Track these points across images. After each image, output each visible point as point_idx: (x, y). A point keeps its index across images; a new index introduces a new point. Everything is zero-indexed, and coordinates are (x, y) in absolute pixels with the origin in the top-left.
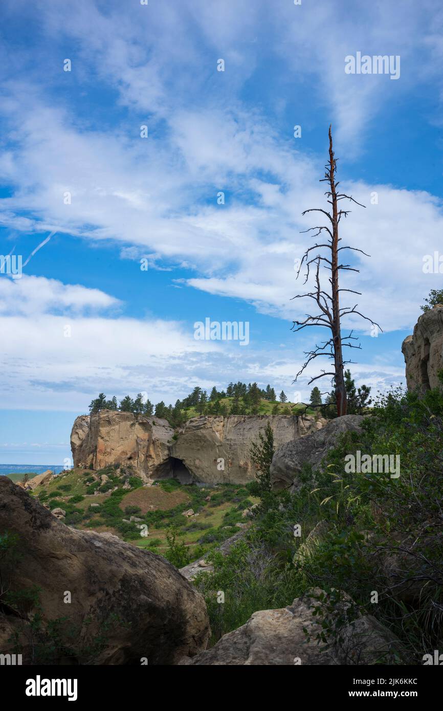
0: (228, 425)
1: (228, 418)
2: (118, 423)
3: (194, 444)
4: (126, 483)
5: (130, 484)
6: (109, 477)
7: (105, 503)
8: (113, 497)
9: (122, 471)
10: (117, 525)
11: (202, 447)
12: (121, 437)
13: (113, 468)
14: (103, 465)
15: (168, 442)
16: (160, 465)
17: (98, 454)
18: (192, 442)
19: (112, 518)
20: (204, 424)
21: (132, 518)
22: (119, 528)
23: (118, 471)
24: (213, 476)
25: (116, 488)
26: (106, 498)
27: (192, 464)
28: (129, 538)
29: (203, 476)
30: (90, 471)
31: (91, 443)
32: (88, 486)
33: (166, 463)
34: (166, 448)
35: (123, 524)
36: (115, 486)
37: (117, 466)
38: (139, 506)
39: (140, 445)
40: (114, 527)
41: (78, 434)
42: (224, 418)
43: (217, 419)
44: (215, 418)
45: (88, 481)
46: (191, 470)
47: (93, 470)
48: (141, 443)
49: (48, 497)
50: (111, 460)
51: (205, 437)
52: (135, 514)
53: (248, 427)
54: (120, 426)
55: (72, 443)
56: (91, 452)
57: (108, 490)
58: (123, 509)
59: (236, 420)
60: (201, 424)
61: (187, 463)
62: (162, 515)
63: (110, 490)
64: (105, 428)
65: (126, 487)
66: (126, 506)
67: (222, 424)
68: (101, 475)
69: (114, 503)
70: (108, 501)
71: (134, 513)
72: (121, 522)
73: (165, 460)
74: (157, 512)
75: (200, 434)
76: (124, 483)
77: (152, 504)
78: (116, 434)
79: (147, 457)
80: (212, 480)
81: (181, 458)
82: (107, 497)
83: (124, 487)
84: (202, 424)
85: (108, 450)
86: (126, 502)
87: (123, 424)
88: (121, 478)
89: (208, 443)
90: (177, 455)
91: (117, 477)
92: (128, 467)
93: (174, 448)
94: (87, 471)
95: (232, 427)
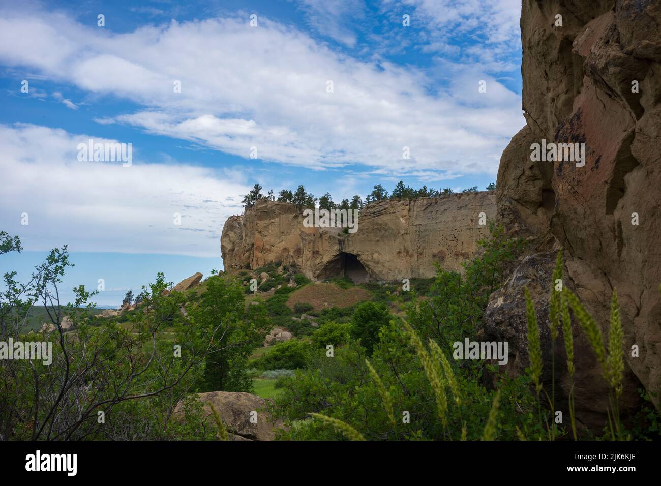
0: (416, 209)
1: (415, 201)
2: (278, 215)
3: (372, 234)
4: (291, 281)
5: (296, 281)
6: (270, 275)
7: (268, 301)
8: (277, 295)
9: (285, 269)
10: (287, 323)
11: (383, 237)
12: (281, 231)
13: (273, 266)
14: (261, 263)
15: (339, 235)
16: (329, 262)
17: (255, 251)
18: (370, 233)
19: (279, 317)
20: (385, 209)
21: (303, 316)
22: (289, 326)
23: (281, 268)
24: (396, 272)
25: (280, 286)
26: (269, 297)
27: (369, 258)
28: (304, 334)
29: (384, 272)
30: (247, 271)
31: (245, 240)
32: (246, 285)
33: (337, 259)
34: (338, 242)
35: (294, 322)
36: (279, 284)
37: (278, 264)
38: (311, 304)
39: (305, 240)
40: (282, 325)
41: (229, 236)
42: (410, 201)
43: (402, 202)
44: (399, 201)
45: (244, 280)
46: (367, 266)
47: (250, 269)
48: (306, 238)
49: (199, 298)
50: (271, 257)
51: (386, 224)
52: (308, 312)
53: (442, 209)
54: (280, 219)
55: (223, 247)
56: (247, 251)
57: (270, 289)
58: (292, 307)
59: (425, 202)
60: (381, 209)
61: (363, 258)
62: (340, 313)
63: (273, 289)
64: (263, 222)
65: (291, 285)
66: (295, 303)
67: (408, 207)
68: (260, 274)
69: (279, 302)
70: (272, 299)
71: (305, 311)
72: (290, 320)
73: (336, 256)
74: (333, 310)
75: (380, 222)
76: (288, 281)
77: (325, 301)
78: (276, 228)
79: (313, 253)
80: (395, 277)
81: (355, 253)
82: (269, 295)
83: (289, 285)
84: (383, 208)
85: (268, 247)
86: (294, 299)
87: (284, 216)
88: (285, 275)
89: (390, 231)
90: (351, 249)
91: (279, 275)
92: (291, 266)
93: (346, 242)
94: (243, 270)
95: (421, 211)
